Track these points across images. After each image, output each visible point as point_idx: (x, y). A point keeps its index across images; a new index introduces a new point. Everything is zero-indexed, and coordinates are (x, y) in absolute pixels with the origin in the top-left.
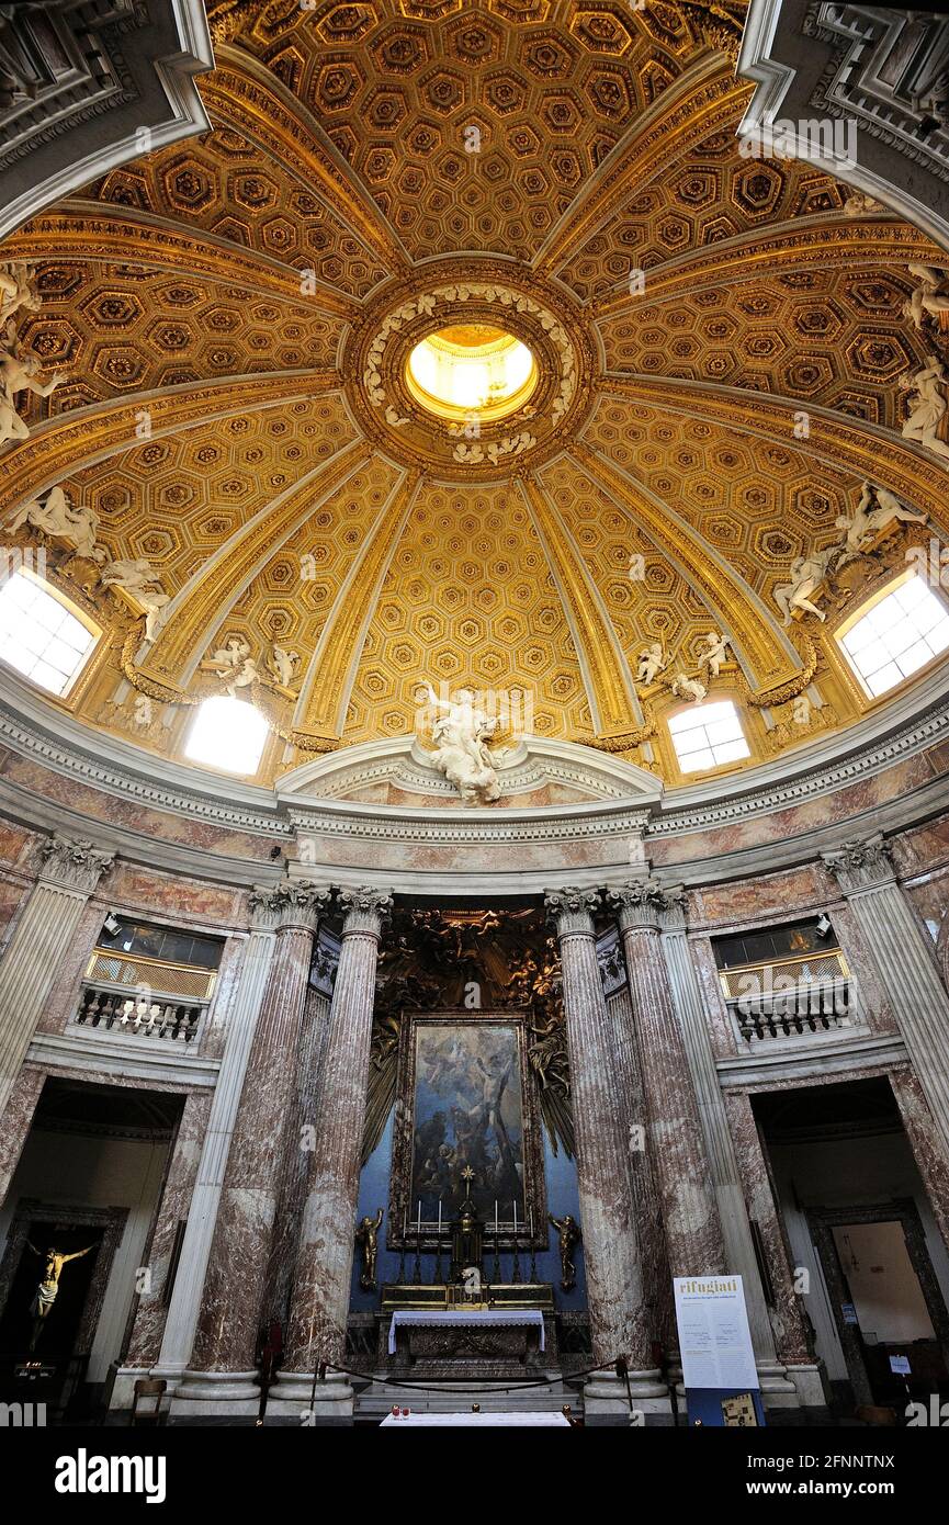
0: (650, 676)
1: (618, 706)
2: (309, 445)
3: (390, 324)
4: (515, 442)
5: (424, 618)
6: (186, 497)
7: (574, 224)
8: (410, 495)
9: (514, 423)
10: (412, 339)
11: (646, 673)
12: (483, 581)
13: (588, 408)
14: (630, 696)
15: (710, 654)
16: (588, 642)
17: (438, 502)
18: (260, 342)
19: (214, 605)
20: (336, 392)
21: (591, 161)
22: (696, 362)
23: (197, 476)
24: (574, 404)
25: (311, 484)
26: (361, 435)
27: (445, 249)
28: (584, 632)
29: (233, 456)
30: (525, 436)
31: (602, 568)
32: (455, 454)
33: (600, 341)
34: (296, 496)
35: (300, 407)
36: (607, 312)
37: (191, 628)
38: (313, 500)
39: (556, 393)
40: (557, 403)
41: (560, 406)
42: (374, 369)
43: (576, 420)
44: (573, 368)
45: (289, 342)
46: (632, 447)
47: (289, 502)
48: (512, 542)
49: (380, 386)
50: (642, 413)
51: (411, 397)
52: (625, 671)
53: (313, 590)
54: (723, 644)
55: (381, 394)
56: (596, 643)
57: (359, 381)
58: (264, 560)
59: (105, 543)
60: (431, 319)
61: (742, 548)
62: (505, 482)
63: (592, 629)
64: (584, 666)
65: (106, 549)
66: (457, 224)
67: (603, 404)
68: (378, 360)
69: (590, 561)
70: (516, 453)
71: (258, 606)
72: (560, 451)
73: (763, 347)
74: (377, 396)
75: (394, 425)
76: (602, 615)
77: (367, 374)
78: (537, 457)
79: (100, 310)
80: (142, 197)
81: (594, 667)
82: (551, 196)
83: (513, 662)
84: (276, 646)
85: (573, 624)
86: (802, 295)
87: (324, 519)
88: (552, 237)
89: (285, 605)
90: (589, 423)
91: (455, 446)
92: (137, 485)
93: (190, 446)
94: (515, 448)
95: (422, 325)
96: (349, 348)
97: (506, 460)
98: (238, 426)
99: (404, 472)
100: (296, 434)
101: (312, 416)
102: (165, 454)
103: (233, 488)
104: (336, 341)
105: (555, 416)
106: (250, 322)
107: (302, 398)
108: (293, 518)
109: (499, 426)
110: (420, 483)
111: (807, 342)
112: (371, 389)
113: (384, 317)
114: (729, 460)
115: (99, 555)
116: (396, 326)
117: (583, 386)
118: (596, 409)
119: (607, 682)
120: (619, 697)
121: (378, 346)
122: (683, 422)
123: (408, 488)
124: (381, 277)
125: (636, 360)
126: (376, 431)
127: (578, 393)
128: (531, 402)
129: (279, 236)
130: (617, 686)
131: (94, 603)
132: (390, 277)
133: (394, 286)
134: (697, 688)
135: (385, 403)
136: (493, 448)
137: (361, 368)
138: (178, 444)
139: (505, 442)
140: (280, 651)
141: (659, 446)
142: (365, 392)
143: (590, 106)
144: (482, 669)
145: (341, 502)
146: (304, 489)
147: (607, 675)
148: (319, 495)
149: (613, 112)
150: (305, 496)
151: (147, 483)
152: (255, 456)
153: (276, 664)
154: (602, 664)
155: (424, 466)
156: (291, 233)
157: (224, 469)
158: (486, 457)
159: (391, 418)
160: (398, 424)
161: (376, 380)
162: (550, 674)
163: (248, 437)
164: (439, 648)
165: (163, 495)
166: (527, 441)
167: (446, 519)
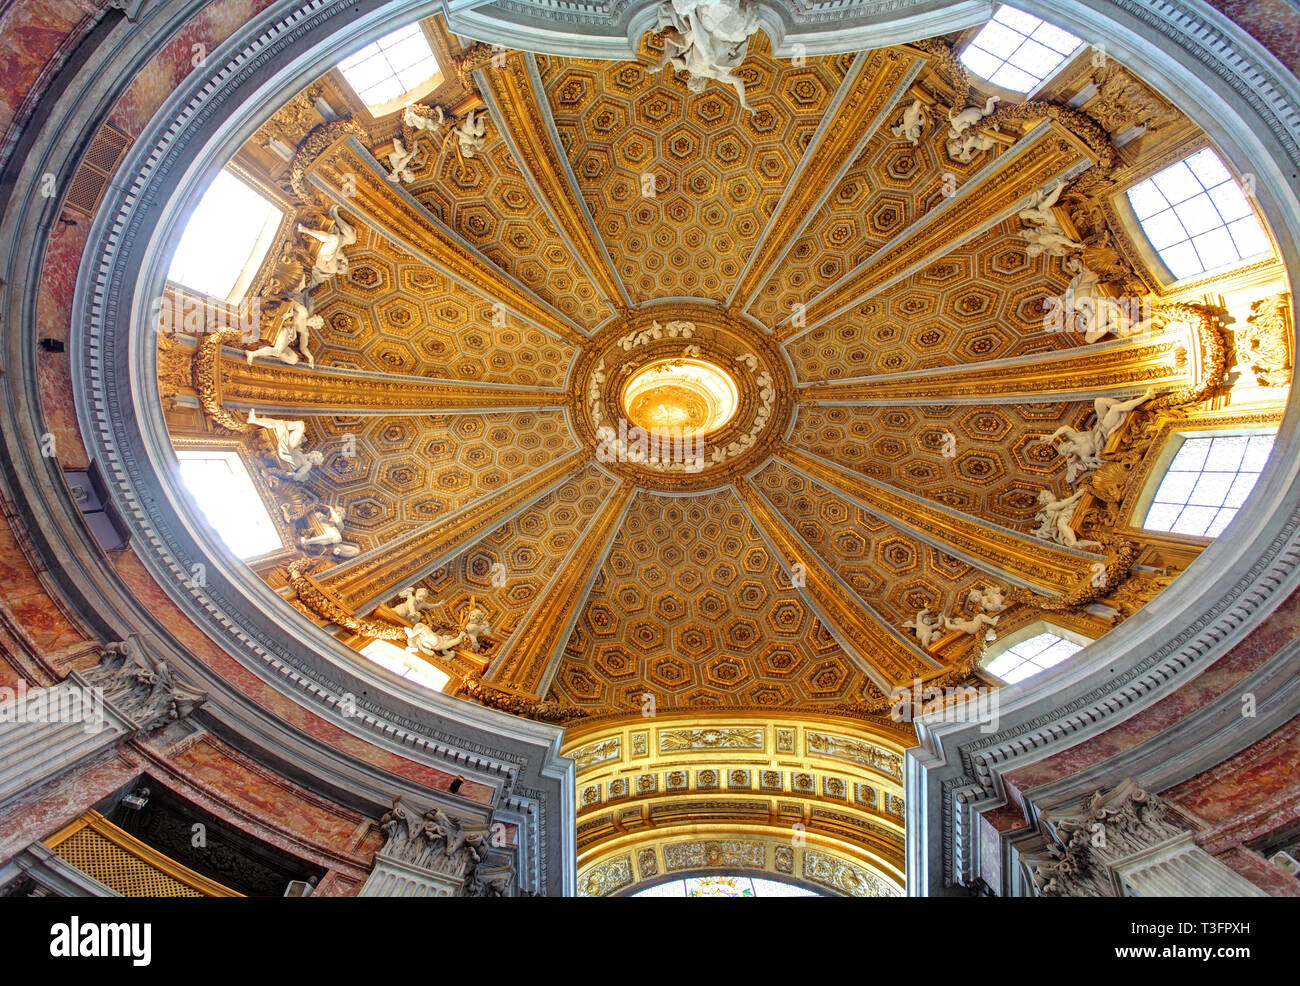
0: (470, 121)
1: (506, 84)
2: (833, 340)
3: (749, 441)
4: (637, 341)
5: (734, 161)
6: (963, 301)
7: (610, 526)
8: (740, 291)
9: (639, 358)
10: (731, 427)
11: (476, 121)
12: (665, 202)
13: (574, 378)
14: (491, 95)
15: (407, 160)
16: (547, 151)
17: (710, 283)
18: (860, 429)
19: (973, 201)
20: (801, 385)
21: (605, 573)
22: (490, 426)
23: (946, 320)
24: (587, 380)
25: (838, 307)
26: (782, 347)
27: (705, 497)
28: (552, 161)
29: (906, 334)
30: (627, 347)
31: (538, 226)
32: (693, 329)
33: (572, 435)
34: (854, 297)
35: (835, 373)
36: (571, 459)
37: (1010, 182)
38: (839, 292)
39: (604, 387)
40: (601, 378)
41: (598, 377)
42: (766, 403)
43: (583, 367)
44: (592, 409)
45: (837, 426)
46: (528, 345)
47: (862, 292)
48: (634, 244)
49: (761, 389)
50: (524, 379)
51: (734, 380)
52: (500, 123)
53: (855, 197)
54: (395, 172)
55: (760, 382)
56: (538, 149)
57: (780, 395)
58: (903, 237)
59: (1063, 272)
60: (715, 443)
61: (400, 267)
62: (645, 304)
63: (544, 163)
64: (549, 121)
65: (1064, 267)
66: (696, 515)
67: (560, 381)
68: (761, 411)
69: (552, 233)
70: (635, 332)
71: (921, 186)
72: (595, 337)
73: (435, 448)
74: (766, 380)
75: (750, 355)
76: (533, 179)
77: (772, 399)
78: (616, 330)
79: (990, 468)
80: (936, 558)
81: (536, 121)
82: (629, 541)
83: (632, 112)
84: (916, 143)
85: (566, 165)
86: (419, 494)
87: (829, 269)
88: (624, 513)
89: (891, 183)
90: (571, 363)
91: (694, 336)
92: (1007, 318)
93: (945, 349)
94: (636, 336)
95: (723, 439)
96: (786, 422)
97: (646, 324)
98: (894, 362)
99: (744, 313)
100: (842, 349)
101: (825, 364)
102: (970, 343)
103: (913, 305)
104: (797, 426)
105: (602, 367)
106: (867, 445)
107: (833, 382)
108: (863, 276)
109: (653, 355)
110: (729, 300)
111: (404, 458)
112: (769, 387)
113: (755, 445)
114: (437, 346)
115: (1074, 264)
116: (744, 438)
117: (580, 396)
118: (566, 376)
119: (522, 111)
120: (505, 95)
121: (761, 423)
122: (487, 375)
123: (741, 298)
124: (757, 477)
125: (539, 420)
126: (768, 351)
127: (585, 390)
128: (625, 378)
129: (835, 511)
130: (509, 106)
131: (1107, 228)
132: (749, 477)
133: (747, 469)
134: (411, 119)
135: (757, 374)
136: (657, 336)
137: (777, 404)
138: (955, 352)
139: (646, 341)
140: (912, 136)
141: (504, 347)
142: (775, 384)
143: (612, 607)
144: (671, 102)
145: (809, 286)
146: (845, 303)
147: (522, 115)
148: (832, 297)
149: (597, 608)
150: (845, 296)
151: (997, 320)
152: (886, 333)
153: (922, 122)
154: (529, 127)
155: (723, 318)
156: (825, 512)
157: (917, 324)
158: (664, 327)
159: (752, 363)
160: (747, 355)
161: (763, 395)
162: (587, 104)
163: (887, 349)
164: (721, 127)
165: (984, 307)
166: (626, 343)
167: (703, 265)
